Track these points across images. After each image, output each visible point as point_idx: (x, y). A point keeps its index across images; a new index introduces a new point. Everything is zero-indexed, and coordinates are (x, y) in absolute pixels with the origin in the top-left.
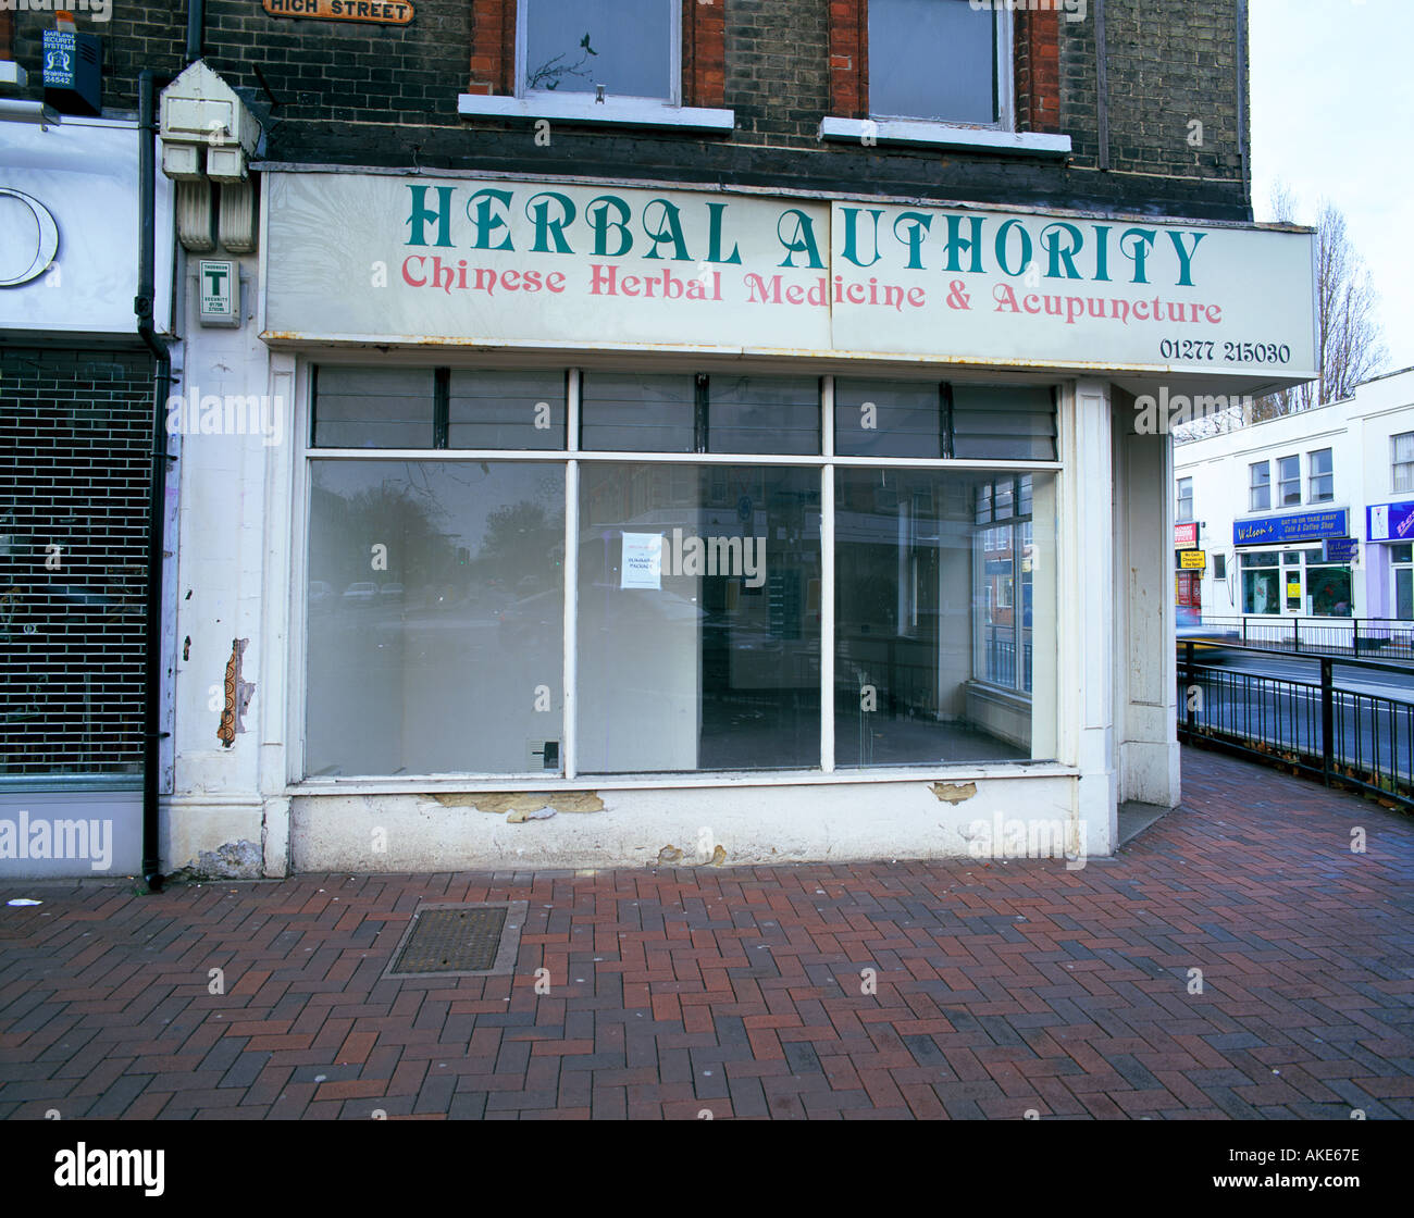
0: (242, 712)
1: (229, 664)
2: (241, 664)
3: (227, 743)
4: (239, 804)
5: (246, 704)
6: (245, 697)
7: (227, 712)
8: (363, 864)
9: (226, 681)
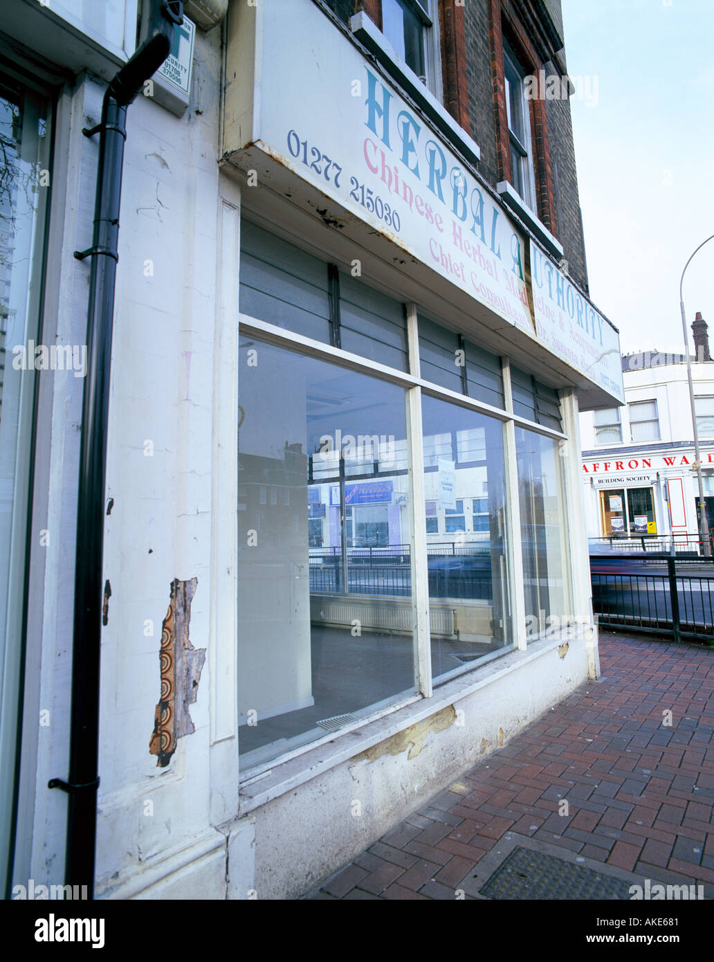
0: (188, 700)
1: (165, 622)
2: (187, 618)
3: (164, 760)
4: (193, 861)
5: (195, 684)
6: (193, 673)
7: (163, 704)
8: (309, 878)
9: (162, 651)
